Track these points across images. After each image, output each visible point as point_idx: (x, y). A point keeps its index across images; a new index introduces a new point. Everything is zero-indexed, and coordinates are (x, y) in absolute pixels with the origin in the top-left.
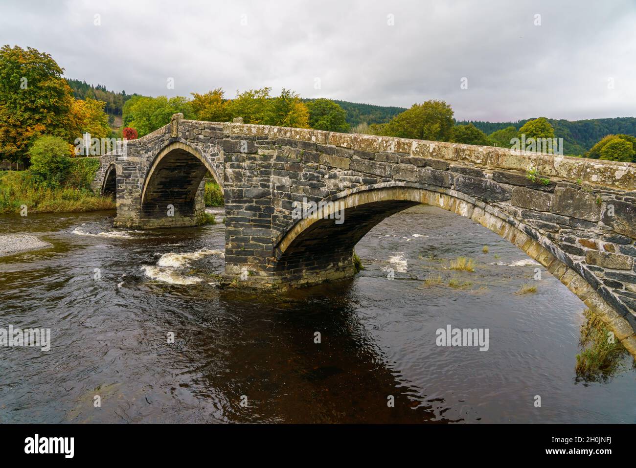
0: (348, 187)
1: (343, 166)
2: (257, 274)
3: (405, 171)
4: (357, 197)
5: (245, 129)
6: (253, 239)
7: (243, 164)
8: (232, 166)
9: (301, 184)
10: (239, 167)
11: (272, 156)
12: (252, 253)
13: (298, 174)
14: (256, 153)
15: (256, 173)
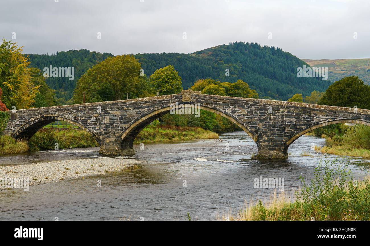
0: (324, 120)
1: (322, 114)
2: (279, 153)
3: (347, 115)
4: (327, 123)
5: (277, 102)
6: (278, 141)
7: (276, 114)
8: (273, 115)
9: (302, 120)
10: (275, 115)
11: (284, 112)
12: (277, 146)
13: (300, 117)
14: (280, 111)
15: (280, 118)
